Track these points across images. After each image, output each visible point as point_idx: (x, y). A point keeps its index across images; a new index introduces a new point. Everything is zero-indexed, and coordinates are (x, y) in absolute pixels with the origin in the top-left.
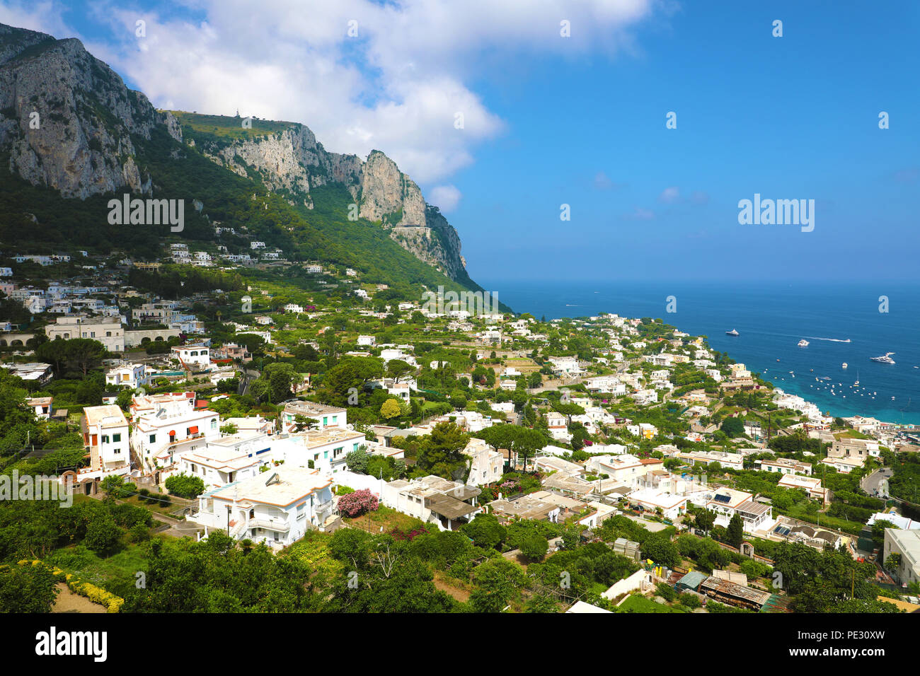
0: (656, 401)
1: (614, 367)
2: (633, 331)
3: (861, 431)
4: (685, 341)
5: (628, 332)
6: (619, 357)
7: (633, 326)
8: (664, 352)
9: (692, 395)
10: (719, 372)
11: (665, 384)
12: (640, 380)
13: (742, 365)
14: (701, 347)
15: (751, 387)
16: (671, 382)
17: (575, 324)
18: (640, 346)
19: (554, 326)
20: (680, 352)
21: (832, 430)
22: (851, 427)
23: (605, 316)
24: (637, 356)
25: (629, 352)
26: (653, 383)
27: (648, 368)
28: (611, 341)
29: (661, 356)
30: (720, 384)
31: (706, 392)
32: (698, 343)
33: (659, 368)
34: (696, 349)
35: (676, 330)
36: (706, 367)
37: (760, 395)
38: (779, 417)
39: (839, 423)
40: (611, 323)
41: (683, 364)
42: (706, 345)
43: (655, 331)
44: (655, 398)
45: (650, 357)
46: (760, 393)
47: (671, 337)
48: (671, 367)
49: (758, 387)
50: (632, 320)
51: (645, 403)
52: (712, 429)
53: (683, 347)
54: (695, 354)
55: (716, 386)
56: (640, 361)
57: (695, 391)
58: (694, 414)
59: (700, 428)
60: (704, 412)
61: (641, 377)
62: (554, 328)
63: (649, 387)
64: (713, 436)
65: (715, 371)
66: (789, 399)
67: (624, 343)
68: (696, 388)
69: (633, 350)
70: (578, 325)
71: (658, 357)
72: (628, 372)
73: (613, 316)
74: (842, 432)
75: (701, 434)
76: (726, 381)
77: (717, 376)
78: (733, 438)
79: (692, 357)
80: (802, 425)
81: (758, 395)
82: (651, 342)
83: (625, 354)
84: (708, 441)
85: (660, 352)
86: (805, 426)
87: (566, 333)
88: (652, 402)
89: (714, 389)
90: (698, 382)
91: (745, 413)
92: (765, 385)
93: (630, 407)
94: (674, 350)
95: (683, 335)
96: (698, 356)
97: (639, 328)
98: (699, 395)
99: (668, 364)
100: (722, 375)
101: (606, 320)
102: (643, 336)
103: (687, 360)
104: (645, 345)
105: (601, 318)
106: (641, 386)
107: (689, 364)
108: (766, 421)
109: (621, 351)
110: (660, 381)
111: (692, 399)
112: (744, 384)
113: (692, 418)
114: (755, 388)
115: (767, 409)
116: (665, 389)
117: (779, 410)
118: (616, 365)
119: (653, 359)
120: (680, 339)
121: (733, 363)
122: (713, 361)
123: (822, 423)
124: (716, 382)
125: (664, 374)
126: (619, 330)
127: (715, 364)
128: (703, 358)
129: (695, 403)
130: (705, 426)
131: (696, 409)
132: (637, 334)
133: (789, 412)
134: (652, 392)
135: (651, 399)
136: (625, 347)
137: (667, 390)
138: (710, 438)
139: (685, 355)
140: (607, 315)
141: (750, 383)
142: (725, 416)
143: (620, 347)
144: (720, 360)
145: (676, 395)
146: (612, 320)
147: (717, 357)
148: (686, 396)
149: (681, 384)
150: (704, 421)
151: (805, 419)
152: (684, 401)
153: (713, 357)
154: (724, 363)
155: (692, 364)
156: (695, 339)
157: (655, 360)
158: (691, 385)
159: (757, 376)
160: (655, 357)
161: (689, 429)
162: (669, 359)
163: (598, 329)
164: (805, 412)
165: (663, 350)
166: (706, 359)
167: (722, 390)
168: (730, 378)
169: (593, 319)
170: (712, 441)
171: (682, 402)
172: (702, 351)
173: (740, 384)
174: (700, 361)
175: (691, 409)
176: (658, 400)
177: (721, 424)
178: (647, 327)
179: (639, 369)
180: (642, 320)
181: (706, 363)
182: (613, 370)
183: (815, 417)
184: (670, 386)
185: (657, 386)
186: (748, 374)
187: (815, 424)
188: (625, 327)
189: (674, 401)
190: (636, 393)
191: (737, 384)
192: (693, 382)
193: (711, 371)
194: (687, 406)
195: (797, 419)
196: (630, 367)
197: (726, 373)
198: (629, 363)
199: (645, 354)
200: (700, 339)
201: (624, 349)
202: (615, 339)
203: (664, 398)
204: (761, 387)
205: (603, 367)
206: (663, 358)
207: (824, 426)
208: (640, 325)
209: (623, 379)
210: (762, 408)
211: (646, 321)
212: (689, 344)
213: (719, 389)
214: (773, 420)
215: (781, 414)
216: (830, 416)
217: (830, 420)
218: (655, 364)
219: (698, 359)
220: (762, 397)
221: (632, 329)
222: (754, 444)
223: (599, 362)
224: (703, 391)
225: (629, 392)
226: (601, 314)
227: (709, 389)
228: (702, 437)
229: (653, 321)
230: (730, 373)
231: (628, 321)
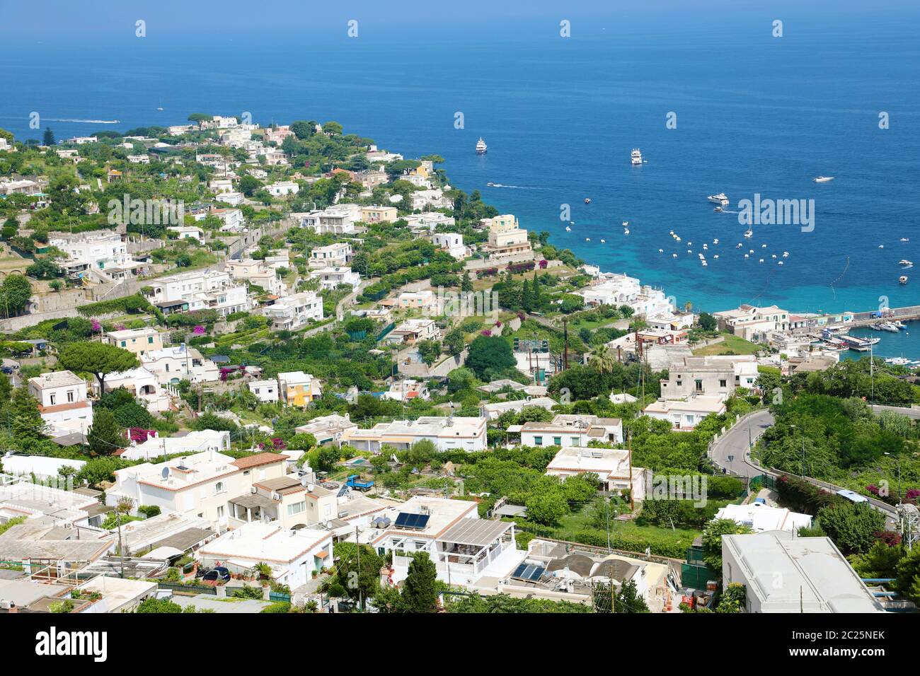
0: (321, 318)
1: (220, 247)
2: (273, 156)
3: (749, 338)
4: (394, 171)
5: (262, 159)
6: (233, 220)
7: (273, 145)
8: (341, 201)
9: (403, 296)
10: (460, 237)
11: (340, 277)
12: (282, 273)
13: (509, 218)
14: (427, 184)
15: (530, 266)
16: (354, 270)
17: (129, 146)
18: (284, 191)
19: (64, 154)
20: (378, 199)
21: (693, 340)
22: (731, 330)
23: (205, 123)
24: (276, 217)
25: (258, 206)
26: (313, 275)
27: (302, 242)
28: (213, 185)
29: (334, 211)
30: (463, 264)
31: (435, 285)
32: (421, 176)
33: (327, 239)
34: (414, 188)
35: (374, 148)
36: (433, 227)
37: (547, 280)
38: (585, 325)
39: (707, 325)
40: (220, 140)
41: (382, 227)
42: (439, 177)
43: (325, 153)
44: (317, 312)
45: (307, 215)
46: (547, 276)
47: (361, 166)
48: (356, 236)
49: (543, 264)
50: (269, 130)
51: (296, 324)
52: (446, 367)
53: (389, 186)
54: (411, 200)
55: (455, 271)
56: (285, 226)
57: (410, 286)
58: (406, 337)
59: (419, 368)
60: (428, 332)
61: (286, 265)
62: (64, 161)
63: (304, 286)
64: (446, 383)
65: (453, 236)
66: (609, 285)
67: (248, 187)
68: (410, 279)
69: (267, 203)
70: (137, 152)
71: (325, 214)
72: (255, 256)
73: (225, 122)
74: (712, 342)
75: (420, 380)
76: (476, 257)
77: (456, 247)
78: (487, 381)
79: (404, 208)
80: (632, 336)
81: (544, 281)
82: (310, 180)
83: (248, 213)
84: (433, 396)
85: (330, 202)
86: (639, 340)
87: (98, 171)
88: (310, 320)
89: (451, 276)
90: (414, 264)
91: (516, 324)
92: (558, 256)
93: (260, 337)
94: (368, 194)
95: (389, 157)
96: (418, 204)
97: (288, 149)
98: (420, 295)
99: (348, 228)
100: (467, 243)
101: (207, 133)
102: (298, 165)
103: (391, 215)
104: (295, 189)
105: (196, 128)
106: (284, 287)
107: (397, 225)
108: (559, 336)
109: (237, 207)
110: (331, 270)
111: (403, 305)
112: (515, 260)
113: (404, 346)
114: (537, 267)
115: (563, 311)
116: (341, 286)
117: (587, 309)
118: (226, 241)
119: (316, 220)
120: (382, 168)
121: (491, 214)
122: (448, 214)
123: (673, 328)
124: (454, 260)
125: (338, 252)
126: (241, 155)
127: (452, 221)
128: (428, 209)
129: (410, 314)
130: (429, 362)
131: (412, 325)
132: (284, 162)
133: (608, 312)
134: (311, 297)
135: (309, 314)
136: (248, 194)
137: (345, 289)
138: (440, 386)
139: (390, 204)
140: (209, 119)
141: (527, 256)
142: (473, 336)
143: (235, 198)
144: (464, 210)
145: (369, 297)
146: (221, 133)
147: (458, 204)
148: (390, 300)
149: (379, 273)
150: (429, 352)
151: (639, 324)
152: (385, 311)
153: (450, 205)
154: (472, 218)
155: (402, 224)
156: (415, 167)
157: (318, 222)
158: (402, 272)
159: (542, 239)
160: (318, 214)
161: (394, 373)
162: (351, 216)
163: (188, 155)
164: (638, 308)
165: (337, 198)
166: (434, 210)
167: (466, 277)
168: (485, 249)
169: (177, 131)
170: (444, 393)
171: (378, 313)
172: (430, 193)
173: (506, 261)
174: (420, 216)
175: (400, 328)
176: (326, 315)
177: (464, 354)
178: (304, 143)
179: (282, 246)
180: (294, 128)
181: (433, 219)
182: (215, 253)
183: (659, 316)
184: (352, 278)
185: (323, 282)
186: (521, 236)
187: (659, 333)
188: (254, 148)
189: (360, 313)
190: (272, 302)
191: (499, 262)
192: (404, 266)
193: (444, 237)
194: (390, 321)
195: (622, 325)
196: (261, 243)
197: (476, 239)
198: (257, 234)
199: (297, 209)
200: (427, 166)
201: (247, 201)
202: (224, 178)
203: (339, 309)
204: (550, 264)
205: (192, 248)
206: (341, 215)
207: (676, 333)
208: (288, 141)
209: (239, 272)
210: (552, 309)
211: (303, 131)
212: (403, 178)
213: (460, 276)
214: (574, 332)
215: (591, 319)
216: (690, 312)
217: (689, 320)
218: (319, 231)
219: (418, 212)
220: (553, 284)
221: (271, 150)
222: (529, 390)
223: (182, 236)
224: (428, 282)
225: (255, 302)
226: (196, 119)
227: (440, 277)
228: (420, 388)
229: (319, 128)
230: (483, 238)
231: (261, 132)
